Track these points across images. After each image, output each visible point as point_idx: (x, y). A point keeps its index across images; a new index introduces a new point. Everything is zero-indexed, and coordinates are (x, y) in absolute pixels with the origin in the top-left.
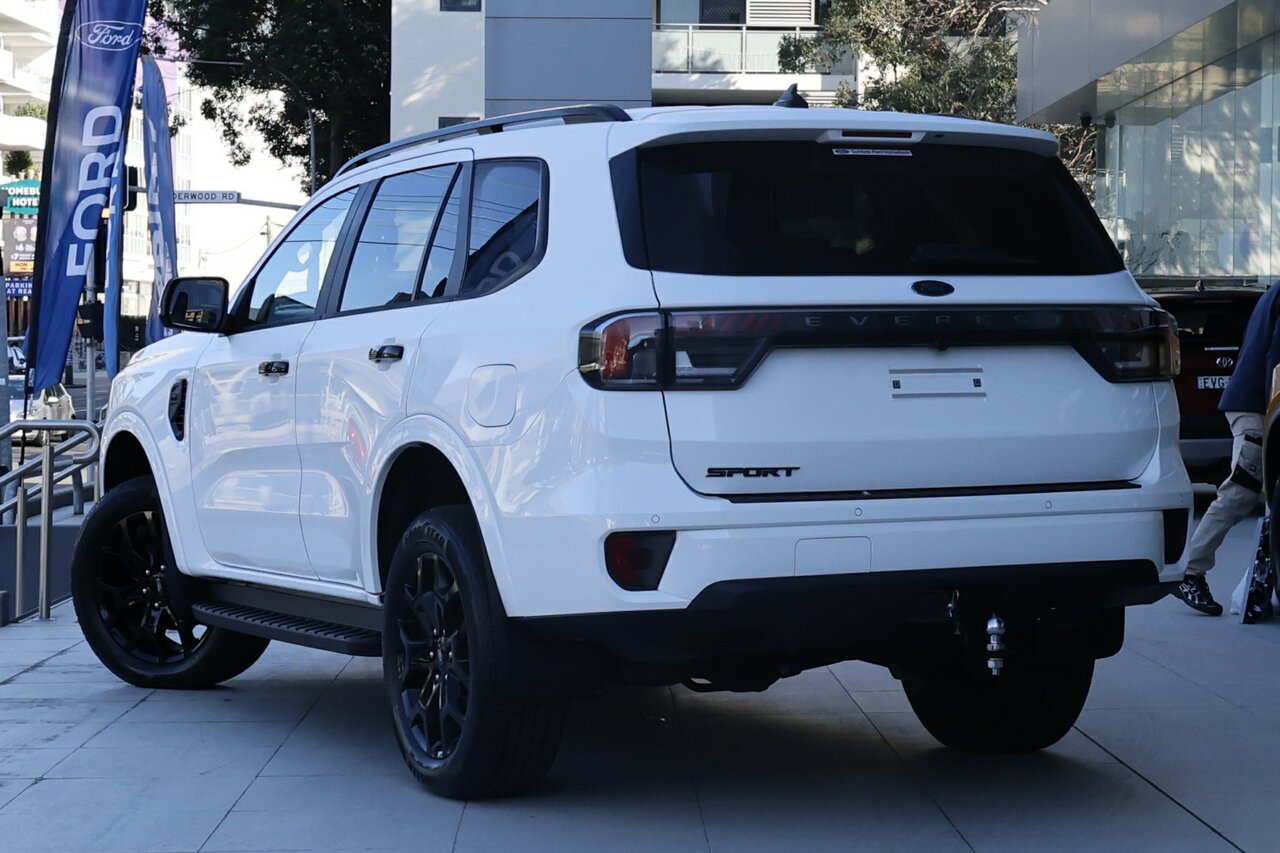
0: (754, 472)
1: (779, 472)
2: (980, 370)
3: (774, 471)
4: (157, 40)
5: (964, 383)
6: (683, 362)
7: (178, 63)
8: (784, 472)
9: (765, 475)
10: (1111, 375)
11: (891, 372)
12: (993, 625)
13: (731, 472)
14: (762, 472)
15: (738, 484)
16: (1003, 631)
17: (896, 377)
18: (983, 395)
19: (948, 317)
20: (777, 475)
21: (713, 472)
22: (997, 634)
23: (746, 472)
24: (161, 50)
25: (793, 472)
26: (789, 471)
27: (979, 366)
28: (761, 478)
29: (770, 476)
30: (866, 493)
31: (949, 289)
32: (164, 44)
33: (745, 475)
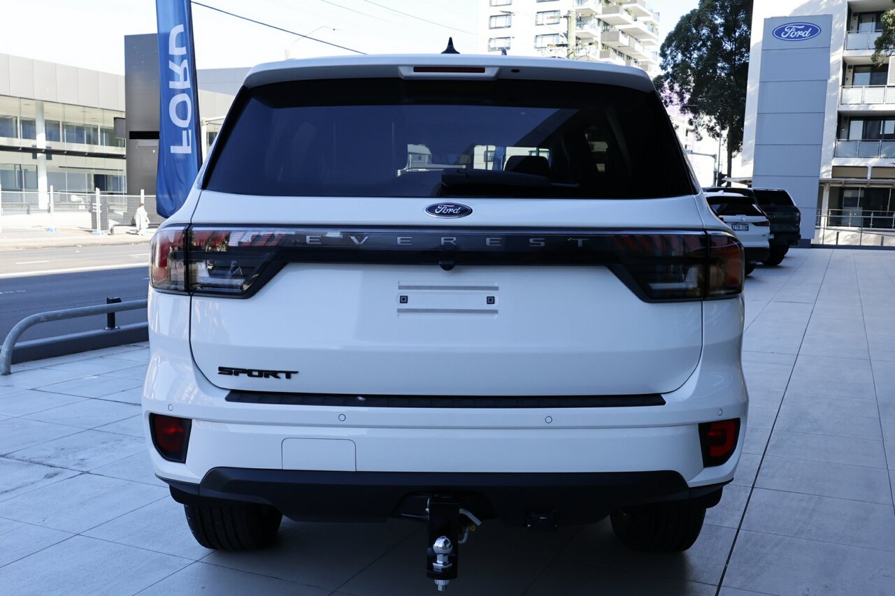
0: (256, 373)
1: (279, 375)
2: (496, 288)
3: (275, 374)
4: (671, 98)
5: (478, 300)
6: (202, 271)
7: (676, 106)
8: (284, 375)
9: (267, 376)
10: (648, 296)
11: (400, 288)
12: (439, 544)
13: (237, 372)
14: (264, 374)
15: (242, 383)
16: (448, 551)
17: (404, 293)
18: (495, 312)
19: (455, 239)
20: (279, 378)
21: (224, 371)
22: (445, 555)
23: (249, 373)
24: (671, 102)
25: (292, 375)
26: (288, 374)
27: (496, 285)
28: (263, 378)
29: (271, 377)
30: (360, 398)
31: (466, 211)
32: (672, 99)
33: (249, 376)
